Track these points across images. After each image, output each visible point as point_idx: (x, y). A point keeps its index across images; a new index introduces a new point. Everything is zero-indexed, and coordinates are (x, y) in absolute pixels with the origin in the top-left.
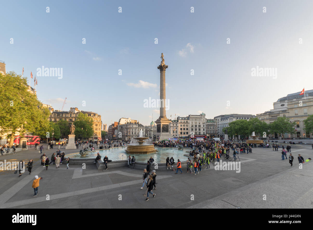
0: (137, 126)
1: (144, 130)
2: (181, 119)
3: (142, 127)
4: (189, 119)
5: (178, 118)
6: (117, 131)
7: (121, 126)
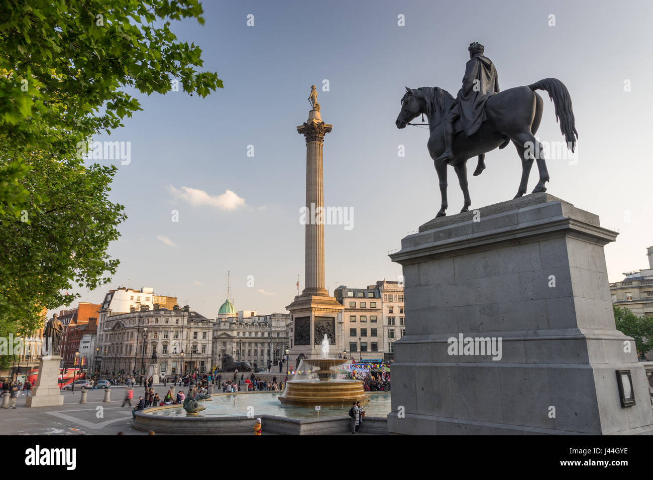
0: (186, 320)
1: (210, 335)
2: (351, 294)
3: (200, 324)
4: (380, 297)
5: (339, 292)
6: (94, 339)
7: (115, 321)
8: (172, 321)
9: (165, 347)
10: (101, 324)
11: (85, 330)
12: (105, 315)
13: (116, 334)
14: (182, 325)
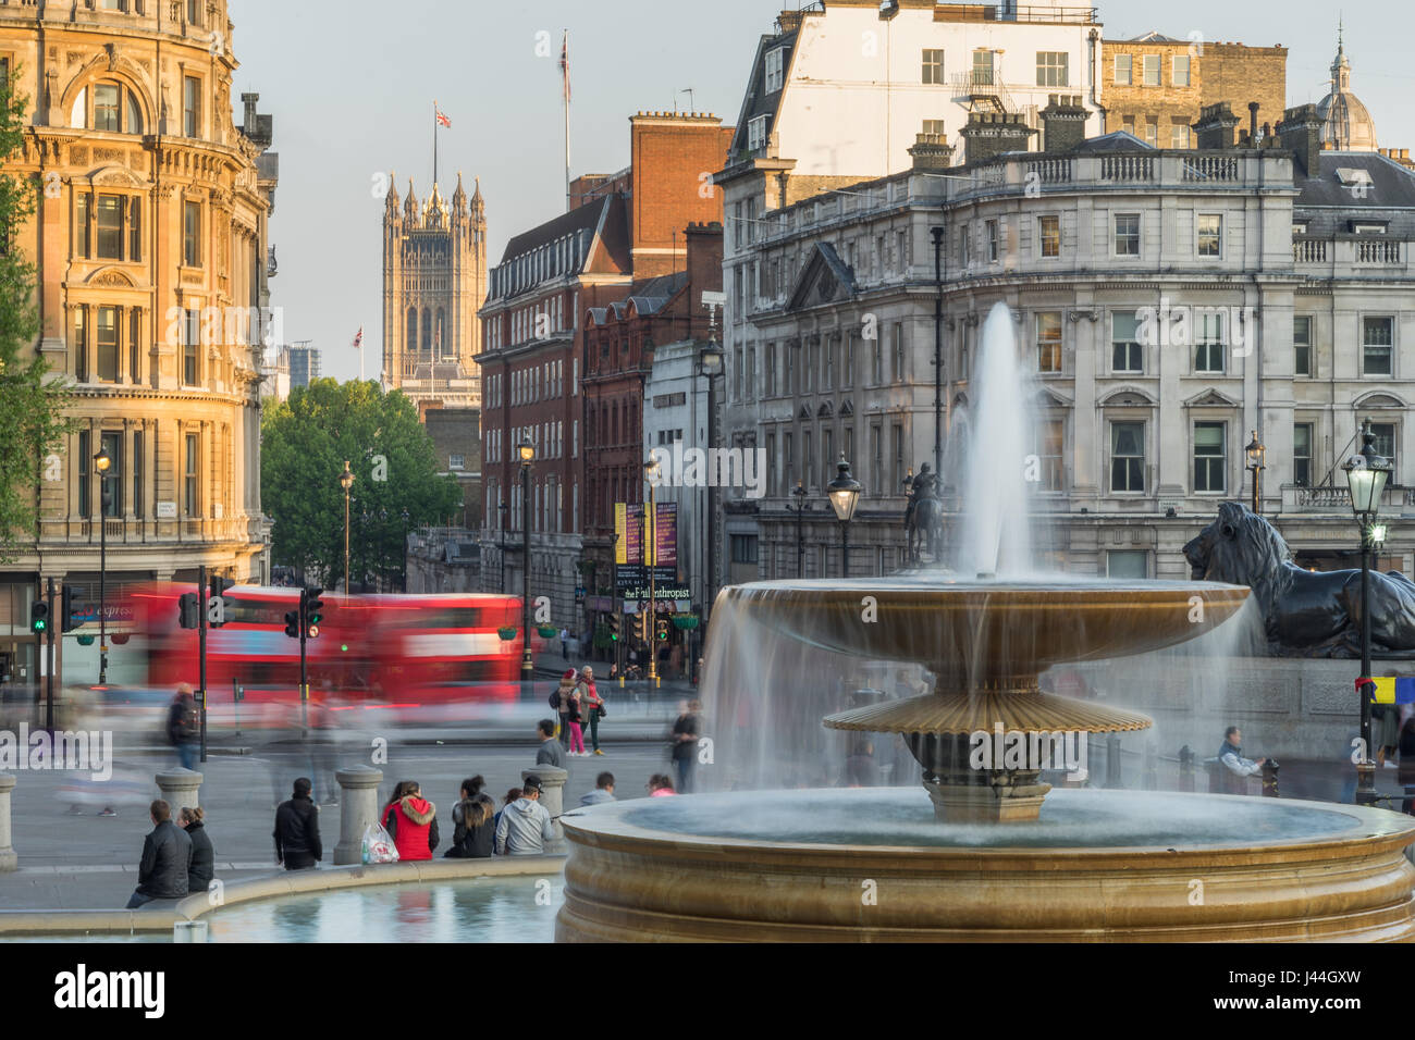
6: (704, 381)
7: (808, 246)
8: (1174, 233)
9: (1128, 435)
10: (738, 268)
11: (666, 316)
12: (751, 199)
13: (815, 340)
14: (1251, 262)
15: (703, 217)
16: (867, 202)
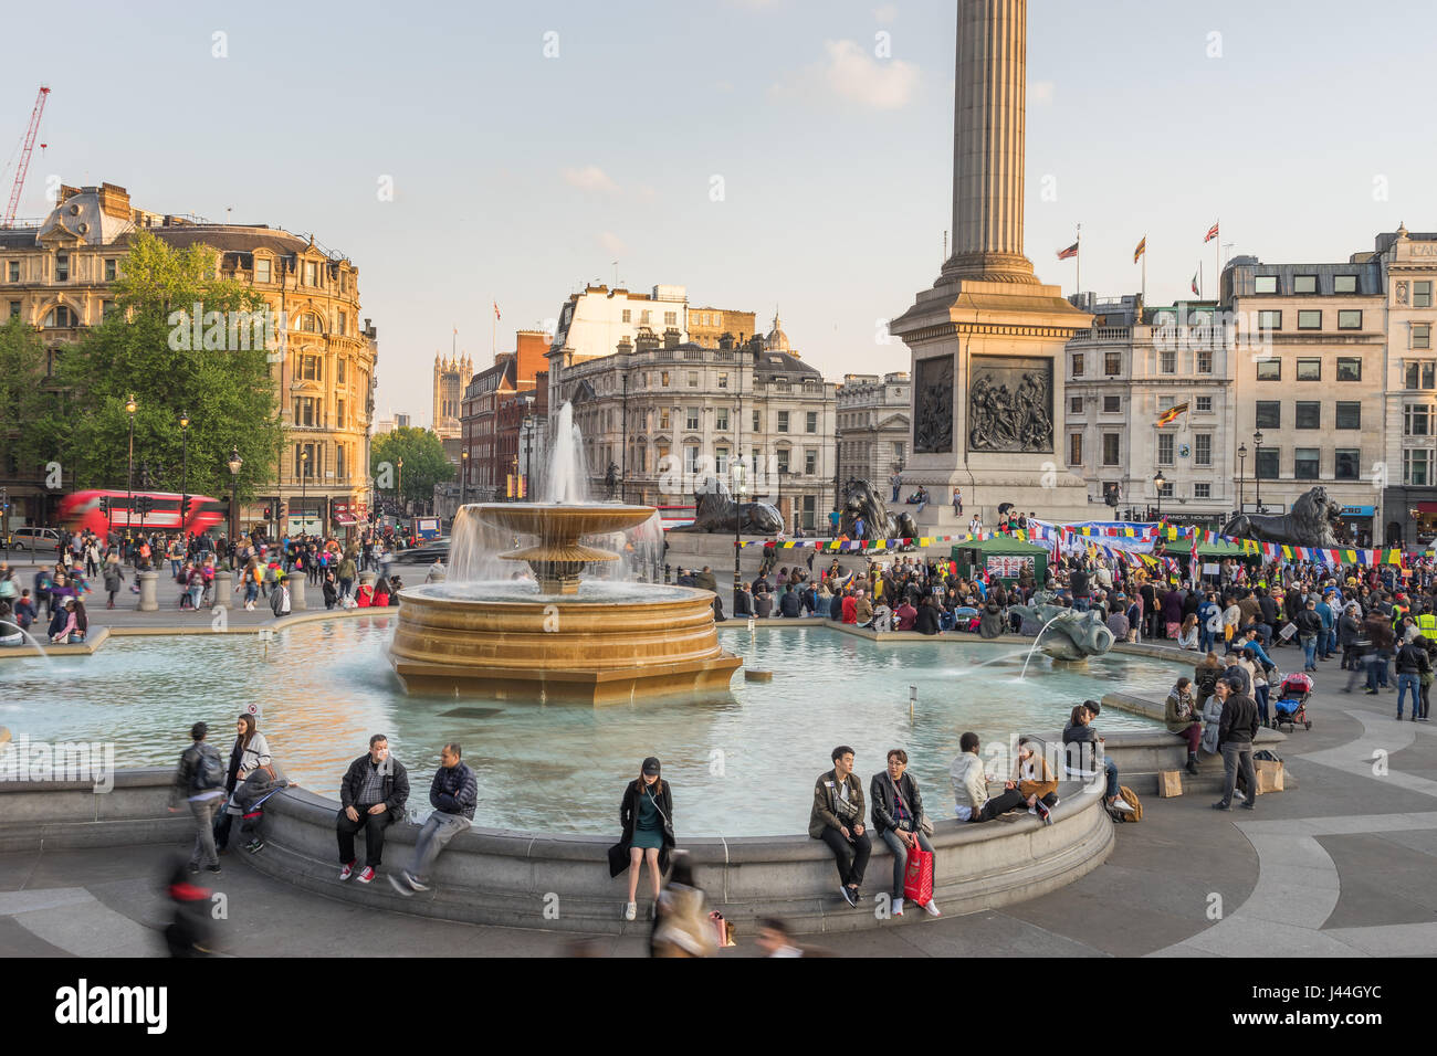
0: (748, 377)
1: (828, 421)
2: (1266, 284)
3: (797, 389)
4: (1379, 292)
5: (1228, 277)
6: (541, 431)
7: (578, 381)
8: (709, 379)
10: (554, 388)
12: (559, 363)
14: (738, 391)
15: (542, 369)
16: (600, 365)
